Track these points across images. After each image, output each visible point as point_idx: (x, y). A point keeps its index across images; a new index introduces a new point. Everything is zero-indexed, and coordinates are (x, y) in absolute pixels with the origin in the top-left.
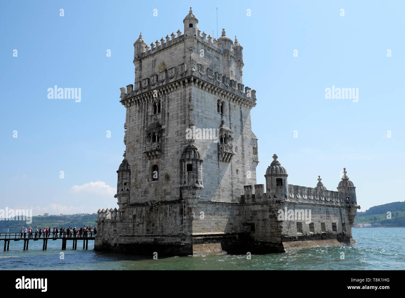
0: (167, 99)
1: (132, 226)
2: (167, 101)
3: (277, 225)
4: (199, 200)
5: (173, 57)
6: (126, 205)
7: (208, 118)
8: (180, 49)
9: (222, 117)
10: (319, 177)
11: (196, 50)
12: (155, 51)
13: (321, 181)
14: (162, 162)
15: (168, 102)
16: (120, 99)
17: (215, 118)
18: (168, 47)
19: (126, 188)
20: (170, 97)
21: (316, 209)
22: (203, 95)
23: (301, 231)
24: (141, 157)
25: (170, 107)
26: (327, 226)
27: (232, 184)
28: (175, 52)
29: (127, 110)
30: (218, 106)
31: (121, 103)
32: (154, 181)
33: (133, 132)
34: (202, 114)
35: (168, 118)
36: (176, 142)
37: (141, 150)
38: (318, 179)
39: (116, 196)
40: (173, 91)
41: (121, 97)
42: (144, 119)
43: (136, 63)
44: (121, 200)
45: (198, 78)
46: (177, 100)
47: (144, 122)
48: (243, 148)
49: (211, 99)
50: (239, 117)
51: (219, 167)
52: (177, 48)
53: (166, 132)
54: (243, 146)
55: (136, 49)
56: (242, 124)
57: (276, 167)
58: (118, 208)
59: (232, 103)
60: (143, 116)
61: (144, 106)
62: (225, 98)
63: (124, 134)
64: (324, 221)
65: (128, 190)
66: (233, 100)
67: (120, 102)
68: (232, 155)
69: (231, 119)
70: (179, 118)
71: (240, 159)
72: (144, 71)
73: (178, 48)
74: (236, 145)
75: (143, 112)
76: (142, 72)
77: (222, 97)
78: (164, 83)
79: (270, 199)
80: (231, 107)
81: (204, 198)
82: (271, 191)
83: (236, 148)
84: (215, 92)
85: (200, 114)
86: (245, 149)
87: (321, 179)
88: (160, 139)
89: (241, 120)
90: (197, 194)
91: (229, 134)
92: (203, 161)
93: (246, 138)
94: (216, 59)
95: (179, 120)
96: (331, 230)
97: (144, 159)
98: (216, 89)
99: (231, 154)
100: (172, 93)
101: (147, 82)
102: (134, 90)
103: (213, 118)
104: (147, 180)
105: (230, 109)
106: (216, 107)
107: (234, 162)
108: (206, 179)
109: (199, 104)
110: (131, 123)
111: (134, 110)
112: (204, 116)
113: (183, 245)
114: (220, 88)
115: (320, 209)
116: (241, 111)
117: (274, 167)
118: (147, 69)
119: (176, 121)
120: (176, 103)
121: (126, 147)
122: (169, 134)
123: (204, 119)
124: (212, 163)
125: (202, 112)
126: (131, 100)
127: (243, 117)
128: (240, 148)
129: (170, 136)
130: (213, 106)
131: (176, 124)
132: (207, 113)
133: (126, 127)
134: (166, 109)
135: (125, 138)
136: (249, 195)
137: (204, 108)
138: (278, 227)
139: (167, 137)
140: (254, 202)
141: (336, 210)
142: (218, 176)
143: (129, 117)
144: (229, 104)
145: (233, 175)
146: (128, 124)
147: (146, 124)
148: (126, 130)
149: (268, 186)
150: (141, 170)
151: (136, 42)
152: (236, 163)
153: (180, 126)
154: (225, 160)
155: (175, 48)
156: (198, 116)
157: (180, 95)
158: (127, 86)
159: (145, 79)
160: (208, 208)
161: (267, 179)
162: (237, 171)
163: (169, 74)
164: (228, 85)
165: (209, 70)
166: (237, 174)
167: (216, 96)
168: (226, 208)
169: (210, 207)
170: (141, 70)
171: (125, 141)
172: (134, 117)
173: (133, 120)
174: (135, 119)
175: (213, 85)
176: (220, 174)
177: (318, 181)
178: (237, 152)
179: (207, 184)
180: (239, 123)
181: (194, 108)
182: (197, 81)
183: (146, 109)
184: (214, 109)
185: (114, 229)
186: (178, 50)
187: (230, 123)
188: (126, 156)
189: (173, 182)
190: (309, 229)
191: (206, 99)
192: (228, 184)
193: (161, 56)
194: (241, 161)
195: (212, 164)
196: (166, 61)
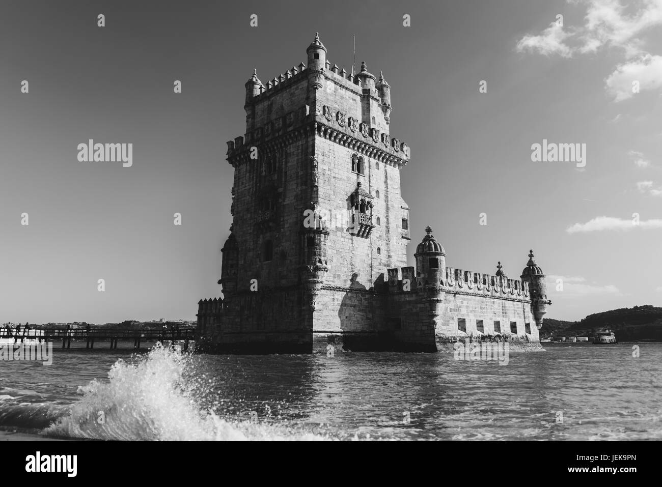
0: (284, 153)
1: (239, 320)
2: (284, 157)
3: (429, 321)
4: (323, 285)
5: (293, 99)
6: (232, 293)
7: (338, 178)
8: (303, 88)
9: (358, 178)
10: (499, 263)
11: (323, 89)
12: (271, 93)
13: (501, 269)
14: (277, 236)
15: (286, 158)
16: (227, 157)
17: (349, 179)
18: (287, 86)
19: (233, 271)
20: (288, 151)
21: (486, 302)
22: (332, 148)
23: (465, 330)
24: (251, 231)
25: (289, 164)
26: (503, 326)
27: (371, 267)
28: (296, 92)
29: (236, 170)
30: (353, 163)
31: (227, 162)
32: (267, 262)
33: (243, 199)
34: (329, 173)
35: (286, 178)
36: (295, 209)
37: (252, 221)
38: (498, 267)
39: (219, 282)
40: (292, 143)
41: (228, 154)
42: (256, 181)
43: (247, 109)
44: (226, 287)
45: (324, 125)
46: (297, 155)
47: (256, 185)
48: (388, 220)
49: (344, 154)
50: (383, 179)
51: (352, 243)
52: (298, 87)
53: (282, 197)
54: (387, 217)
55: (248, 91)
56: (387, 188)
57: (429, 243)
58: (223, 298)
59: (372, 160)
60: (255, 177)
61: (256, 164)
62: (362, 153)
63: (231, 202)
64: (498, 319)
65: (234, 273)
66: (375, 155)
67: (226, 159)
68: (371, 227)
69: (371, 181)
70: (299, 177)
71: (383, 234)
72: (258, 119)
73: (300, 87)
74: (379, 215)
75: (255, 172)
76: (256, 121)
77: (358, 151)
78: (281, 133)
79: (420, 286)
80: (371, 164)
81: (330, 283)
82: (422, 276)
83: (378, 219)
84: (349, 144)
85: (327, 172)
86: (390, 221)
87: (501, 267)
88: (275, 207)
89: (386, 182)
90: (320, 277)
91: (367, 199)
92: (329, 233)
93: (393, 206)
94: (351, 101)
95: (299, 181)
96: (508, 331)
97: (255, 233)
98: (349, 140)
99: (369, 226)
100: (291, 146)
101: (260, 132)
102: (244, 144)
103: (345, 178)
104: (258, 260)
105: (369, 167)
106: (350, 165)
107: (375, 238)
108: (334, 258)
109: (326, 159)
110: (240, 187)
111: (244, 170)
112: (333, 175)
113: (301, 343)
114: (355, 139)
115: (494, 302)
116: (386, 171)
117: (427, 243)
118: (261, 116)
119: (295, 182)
120: (296, 158)
121: (234, 218)
122: (287, 200)
123: (333, 180)
124: (342, 237)
125: (329, 170)
126: (240, 157)
127: (388, 179)
128: (383, 220)
129: (287, 202)
130: (346, 163)
131: (294, 186)
132: (336, 171)
133: (234, 193)
134: (283, 166)
135: (232, 206)
136: (394, 281)
137: (332, 165)
138: (430, 323)
139: (285, 203)
140: (401, 291)
141: (517, 305)
142: (351, 255)
143: (237, 179)
144: (369, 161)
145: (373, 254)
146: (237, 189)
147: (258, 187)
148: (234, 196)
149: (419, 268)
150: (252, 247)
151: (248, 82)
152: (377, 239)
153: (300, 188)
154: (361, 234)
155: (295, 87)
156: (324, 174)
157: (300, 148)
158: (235, 139)
159: (258, 129)
160: (336, 296)
161: (417, 260)
162: (379, 249)
163: (287, 120)
164: (368, 135)
165: (339, 115)
166: (379, 253)
167: (350, 150)
168: (362, 298)
169: (338, 295)
170: (253, 118)
171: (232, 211)
172: (244, 179)
173: (242, 183)
174: (244, 181)
175: (346, 135)
176: (353, 252)
177: (498, 269)
178: (380, 225)
179: (335, 265)
180: (383, 185)
181: (319, 164)
182: (323, 128)
183: (259, 168)
184: (347, 166)
185: (218, 324)
186: (299, 90)
187: (370, 186)
188: (234, 230)
189: (291, 261)
190: (476, 328)
191: (335, 153)
192: (365, 265)
193: (278, 98)
194: (384, 236)
195: (342, 239)
196: (285, 104)
